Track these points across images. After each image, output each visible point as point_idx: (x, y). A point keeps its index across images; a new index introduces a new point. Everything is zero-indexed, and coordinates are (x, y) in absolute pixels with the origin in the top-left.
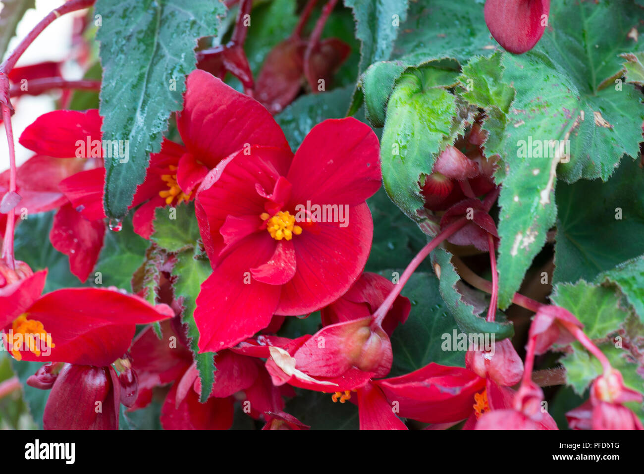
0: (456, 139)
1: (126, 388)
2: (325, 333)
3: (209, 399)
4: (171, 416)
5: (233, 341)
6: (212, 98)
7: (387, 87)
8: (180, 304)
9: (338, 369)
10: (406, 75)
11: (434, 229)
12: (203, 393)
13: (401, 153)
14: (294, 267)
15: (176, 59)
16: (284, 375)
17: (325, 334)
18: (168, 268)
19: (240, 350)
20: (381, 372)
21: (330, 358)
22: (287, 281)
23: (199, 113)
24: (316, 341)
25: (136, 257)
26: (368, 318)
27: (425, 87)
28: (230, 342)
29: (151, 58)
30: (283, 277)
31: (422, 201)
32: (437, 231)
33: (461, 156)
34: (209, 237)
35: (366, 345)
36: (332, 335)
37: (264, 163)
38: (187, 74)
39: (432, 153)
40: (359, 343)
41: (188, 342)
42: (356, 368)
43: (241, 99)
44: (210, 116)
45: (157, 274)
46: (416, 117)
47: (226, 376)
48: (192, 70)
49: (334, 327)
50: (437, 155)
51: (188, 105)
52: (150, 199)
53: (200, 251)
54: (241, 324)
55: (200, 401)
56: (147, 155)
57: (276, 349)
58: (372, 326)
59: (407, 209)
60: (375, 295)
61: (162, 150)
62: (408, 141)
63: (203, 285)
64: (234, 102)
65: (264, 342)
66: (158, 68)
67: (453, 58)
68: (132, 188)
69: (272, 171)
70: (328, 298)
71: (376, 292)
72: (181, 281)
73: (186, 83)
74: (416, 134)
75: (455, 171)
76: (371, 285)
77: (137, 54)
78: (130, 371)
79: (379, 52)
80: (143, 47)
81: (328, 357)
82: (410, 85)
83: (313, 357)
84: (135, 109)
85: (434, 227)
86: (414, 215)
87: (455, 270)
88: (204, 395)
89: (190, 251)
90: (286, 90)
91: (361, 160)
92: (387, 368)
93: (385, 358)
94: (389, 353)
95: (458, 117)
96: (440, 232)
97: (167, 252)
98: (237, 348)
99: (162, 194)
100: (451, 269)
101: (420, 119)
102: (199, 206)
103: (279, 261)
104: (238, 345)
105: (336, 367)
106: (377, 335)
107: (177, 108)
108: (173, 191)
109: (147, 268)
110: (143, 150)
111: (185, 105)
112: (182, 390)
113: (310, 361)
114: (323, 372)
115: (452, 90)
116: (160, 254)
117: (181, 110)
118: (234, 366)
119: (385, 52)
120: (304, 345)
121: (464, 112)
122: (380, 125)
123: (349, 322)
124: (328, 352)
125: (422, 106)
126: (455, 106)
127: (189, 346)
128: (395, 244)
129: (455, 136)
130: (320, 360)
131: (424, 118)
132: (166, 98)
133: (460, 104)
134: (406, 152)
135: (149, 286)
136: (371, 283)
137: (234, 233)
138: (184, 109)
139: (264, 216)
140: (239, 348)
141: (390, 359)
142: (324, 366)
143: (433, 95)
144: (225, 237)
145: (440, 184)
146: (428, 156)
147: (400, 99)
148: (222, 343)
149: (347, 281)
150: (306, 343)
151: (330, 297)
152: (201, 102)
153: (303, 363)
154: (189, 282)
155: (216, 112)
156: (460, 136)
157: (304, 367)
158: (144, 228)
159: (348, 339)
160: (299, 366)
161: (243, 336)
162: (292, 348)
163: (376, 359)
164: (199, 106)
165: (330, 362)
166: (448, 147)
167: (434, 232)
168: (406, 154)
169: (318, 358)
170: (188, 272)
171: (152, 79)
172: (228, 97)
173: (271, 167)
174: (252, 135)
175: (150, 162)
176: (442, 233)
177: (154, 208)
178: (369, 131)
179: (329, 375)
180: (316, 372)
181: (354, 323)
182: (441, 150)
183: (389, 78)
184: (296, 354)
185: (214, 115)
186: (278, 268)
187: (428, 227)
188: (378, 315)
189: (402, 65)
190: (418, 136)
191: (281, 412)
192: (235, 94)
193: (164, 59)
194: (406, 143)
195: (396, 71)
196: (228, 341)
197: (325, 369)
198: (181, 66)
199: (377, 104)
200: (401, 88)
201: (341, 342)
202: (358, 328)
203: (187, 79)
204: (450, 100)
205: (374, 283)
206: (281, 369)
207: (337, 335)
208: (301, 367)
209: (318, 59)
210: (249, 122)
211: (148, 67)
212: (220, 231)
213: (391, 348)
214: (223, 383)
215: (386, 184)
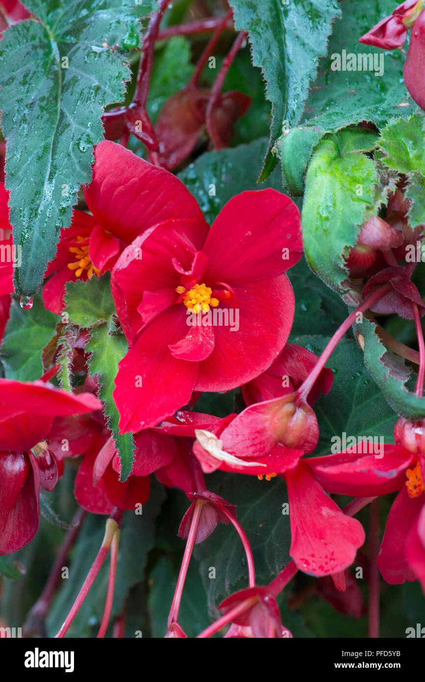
0: (379, 208)
1: (44, 471)
2: (250, 411)
3: (129, 478)
4: (86, 489)
5: (154, 421)
6: (123, 171)
7: (305, 155)
8: (96, 383)
9: (264, 448)
10: (324, 141)
11: (356, 299)
12: (123, 472)
13: (324, 225)
14: (212, 341)
15: (83, 129)
16: (212, 458)
17: (249, 413)
18: (81, 344)
19: (162, 429)
20: (307, 447)
21: (256, 437)
22: (207, 356)
23: (110, 186)
24: (241, 420)
25: (45, 329)
26: (294, 394)
27: (342, 152)
28: (150, 421)
29: (55, 126)
30: (203, 352)
31: (346, 273)
32: (360, 301)
33: (385, 226)
34: (126, 316)
35: (292, 421)
36: (257, 413)
37: (179, 236)
38: (95, 144)
39: (355, 224)
40: (285, 420)
41: (106, 421)
42: (282, 445)
43: (154, 171)
44: (121, 188)
45: (70, 350)
46: (338, 186)
47: (145, 453)
48: (99, 139)
49: (259, 406)
50: (361, 226)
51: (97, 177)
52: (58, 272)
53: (114, 327)
54: (161, 402)
55: (120, 480)
56: (57, 231)
57: (202, 432)
58: (297, 401)
59: (330, 282)
60: (297, 367)
61: (72, 224)
62: (330, 212)
63: (121, 363)
64: (147, 174)
65: (184, 418)
66: (63, 138)
67: (370, 120)
68: (43, 265)
69: (187, 243)
70: (249, 372)
71: (298, 365)
72: (96, 357)
73: (94, 154)
74: (338, 204)
75: (379, 241)
76: (293, 358)
77: (41, 124)
78: (48, 453)
79: (290, 113)
80: (46, 116)
81: (254, 437)
82: (328, 151)
83: (240, 437)
84: (43, 183)
85: (356, 296)
86: (338, 288)
87: (381, 341)
88: (124, 473)
89: (104, 325)
90: (184, 143)
91: (281, 231)
92: (314, 443)
93: (311, 434)
94: (315, 428)
95: (380, 185)
96: (363, 301)
97: (80, 328)
98: (158, 428)
99: (71, 266)
100: (376, 340)
101: (341, 189)
102: (116, 285)
103: (197, 335)
104: (159, 425)
105: (262, 446)
106: (302, 411)
107: (86, 181)
108: (82, 264)
109: (59, 344)
110: (53, 225)
111: (94, 176)
112: (99, 467)
113: (236, 442)
114: (249, 452)
115: (370, 155)
116: (71, 329)
117: (89, 182)
118: (153, 442)
119: (296, 113)
120: (229, 426)
121: (385, 178)
122: (299, 194)
123: (274, 400)
124: (254, 431)
125: (342, 174)
126: (376, 173)
127: (107, 424)
128: (307, 306)
129: (378, 205)
130: (246, 440)
131: (346, 187)
132: (74, 170)
133: (380, 170)
134: (329, 223)
135: (62, 362)
136: (293, 356)
137: (151, 309)
138: (93, 181)
139: (180, 289)
140: (160, 428)
141: (316, 435)
142: (251, 446)
143: (352, 160)
144: (143, 315)
145: (364, 255)
146: (351, 228)
147: (320, 167)
148: (142, 423)
149: (268, 355)
150: (232, 423)
151: (251, 372)
152: (111, 174)
153: (229, 444)
154: (104, 358)
155: (127, 184)
156: (383, 205)
157: (231, 448)
158: (54, 303)
159: (273, 417)
160: (225, 447)
161: (164, 415)
162: (217, 428)
163: (302, 435)
164: (110, 179)
165: (256, 442)
166: (372, 217)
167: (357, 303)
168: (328, 226)
169: (244, 439)
170: (102, 347)
171: (58, 150)
172: (140, 169)
173: (186, 240)
174: (166, 207)
175: (60, 237)
176: (365, 302)
177: (65, 283)
178: (289, 201)
179: (256, 455)
180: (243, 452)
181: (279, 401)
182: (365, 220)
183: (307, 146)
184: (222, 436)
185: (126, 187)
186: (197, 344)
187: (350, 298)
188: (303, 391)
189: (319, 132)
190: (340, 207)
191: (204, 491)
192: (148, 166)
193: (69, 128)
194: (328, 214)
195: (314, 137)
196: (148, 420)
197: (252, 449)
198: (88, 136)
199: (296, 174)
200: (320, 156)
201: (266, 420)
202: (283, 405)
203: (95, 149)
204: (370, 165)
205: (296, 355)
206: (207, 452)
207: (262, 413)
208: (227, 448)
209: (219, 113)
210: (162, 194)
211: (53, 137)
212: (138, 309)
213: (316, 423)
214: (142, 461)
215: (309, 257)
